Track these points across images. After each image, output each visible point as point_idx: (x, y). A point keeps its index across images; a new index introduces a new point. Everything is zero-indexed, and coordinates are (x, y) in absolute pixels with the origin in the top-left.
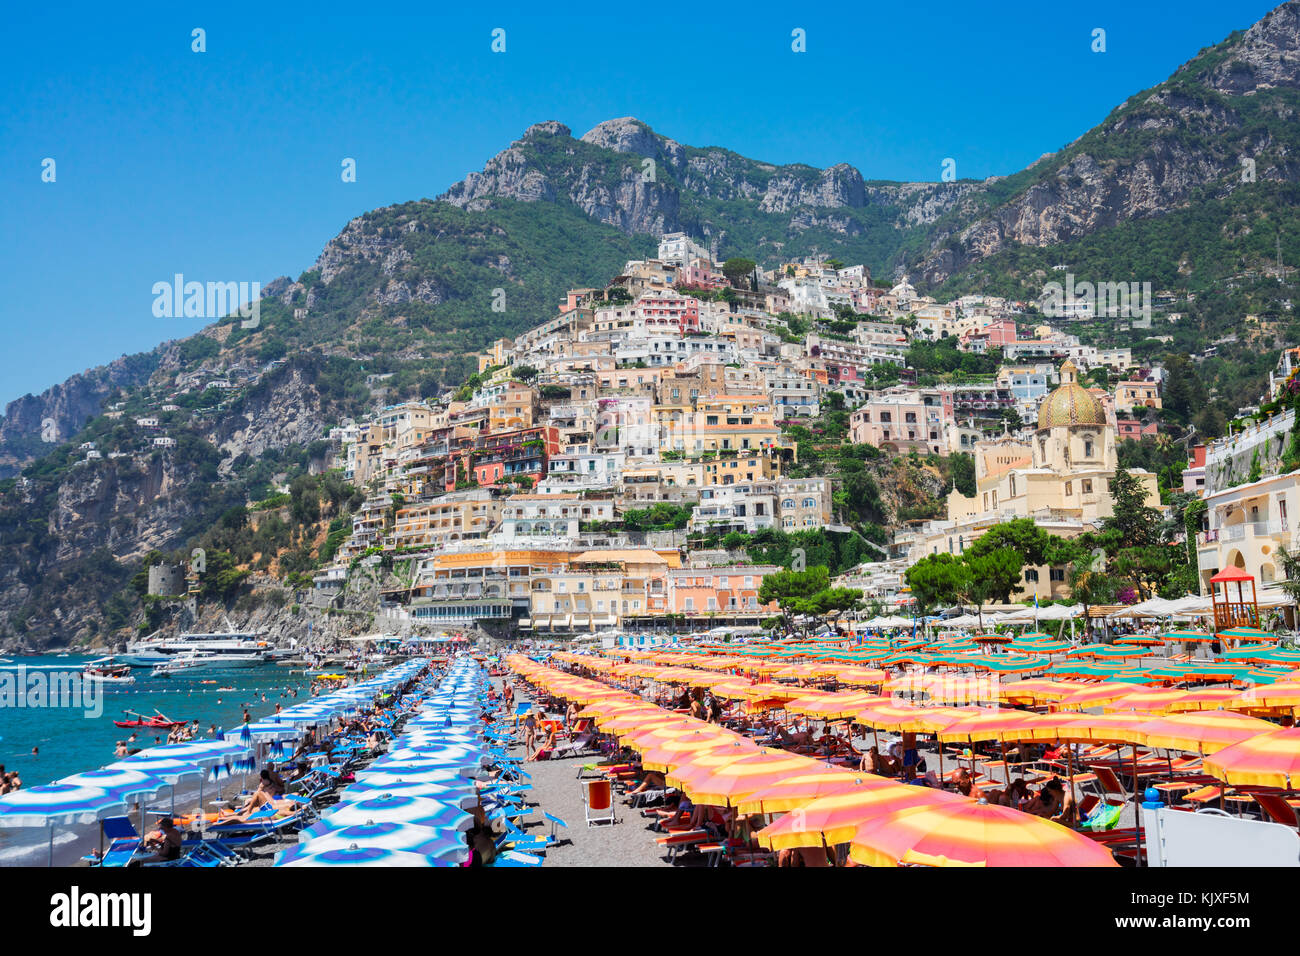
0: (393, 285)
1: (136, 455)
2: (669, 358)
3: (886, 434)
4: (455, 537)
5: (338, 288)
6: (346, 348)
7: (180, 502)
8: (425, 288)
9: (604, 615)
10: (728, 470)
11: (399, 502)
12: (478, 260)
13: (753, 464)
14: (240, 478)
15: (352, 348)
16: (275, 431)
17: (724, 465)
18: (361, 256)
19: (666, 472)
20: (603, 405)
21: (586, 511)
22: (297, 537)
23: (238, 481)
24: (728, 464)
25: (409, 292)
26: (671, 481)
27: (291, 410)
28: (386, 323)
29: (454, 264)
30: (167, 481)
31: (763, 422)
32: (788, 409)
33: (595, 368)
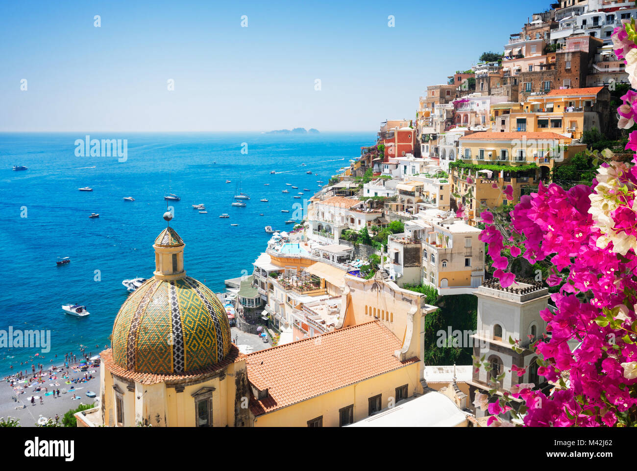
20: (457, 104)
26: (427, 196)
31: (573, 123)
33: (524, 53)
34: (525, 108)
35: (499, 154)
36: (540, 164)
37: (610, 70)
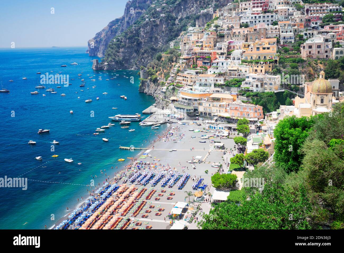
1: (156, 19)
2: (255, 22)
3: (310, 52)
4: (187, 85)
7: (167, 32)
9: (215, 113)
10: (256, 68)
11: (179, 71)
13: (262, 67)
14: (180, 24)
16: (188, 11)
17: (255, 66)
19: (240, 68)
20: (230, 43)
21: (217, 80)
22: (168, 67)
23: (180, 26)
24: (256, 67)
26: (241, 71)
27: (192, 4)
30: (164, 26)
31: (273, 48)
32: (285, 41)
33: (234, 26)
34: (255, 44)
36: (274, 59)
37: (269, 33)
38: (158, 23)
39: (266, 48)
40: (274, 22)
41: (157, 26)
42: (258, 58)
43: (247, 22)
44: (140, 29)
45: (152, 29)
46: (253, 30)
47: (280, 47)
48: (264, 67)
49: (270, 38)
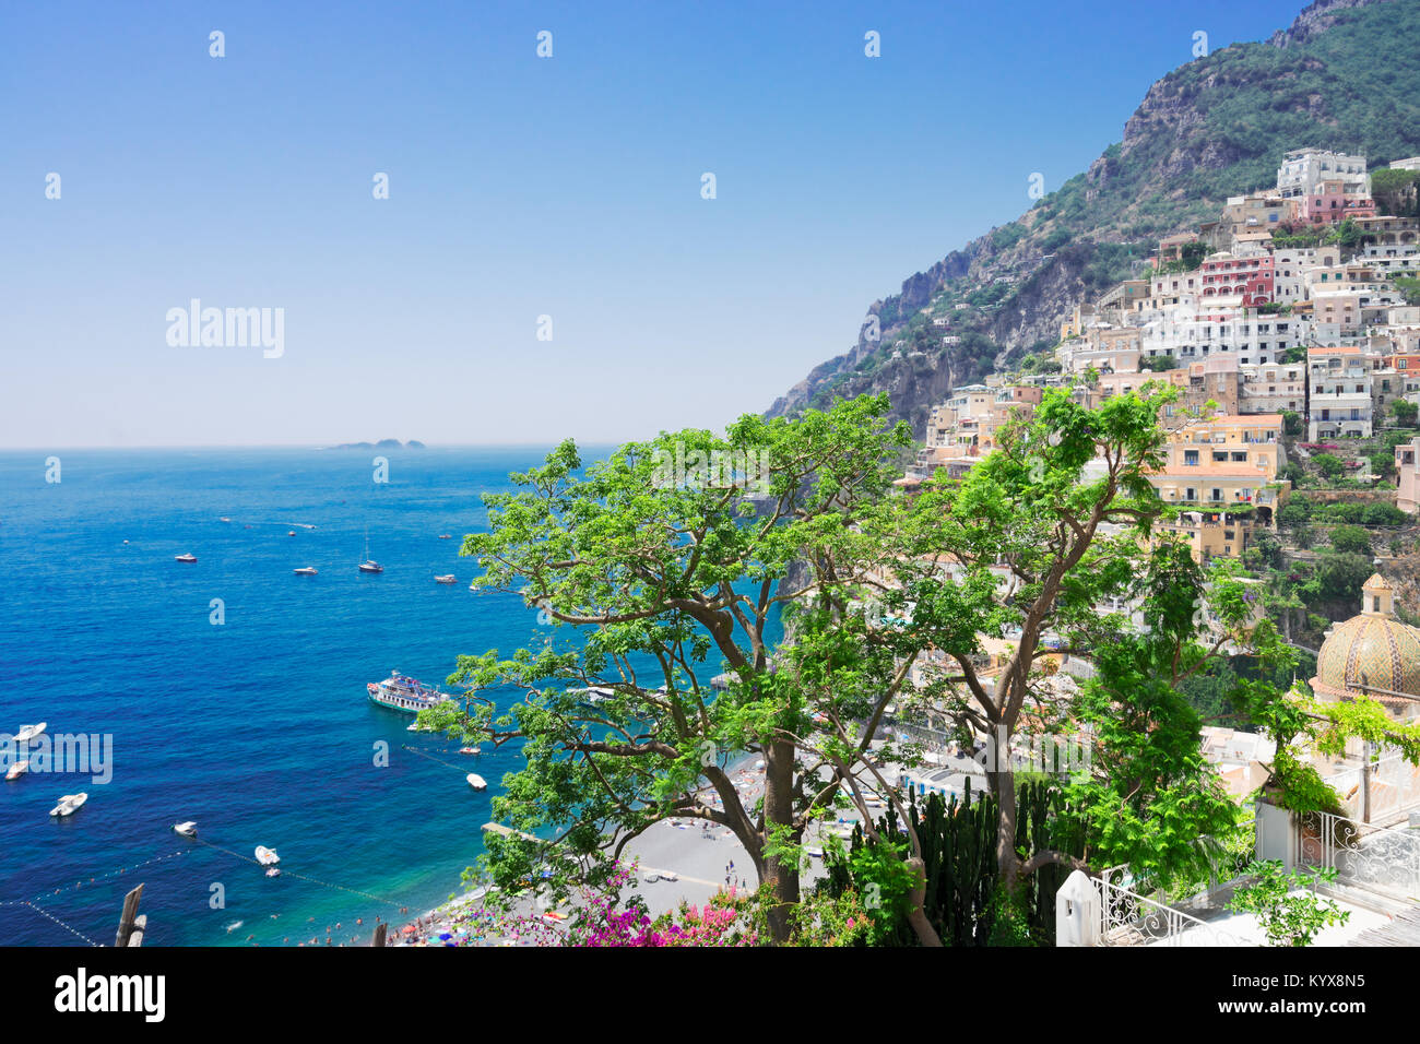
0: (1177, 155)
1: (929, 354)
2: (1206, 348)
5: (1130, 162)
6: (1118, 232)
8: (1210, 154)
12: (1283, 107)
15: (1124, 232)
16: (1045, 323)
18: (1160, 122)
25: (1193, 160)
27: (1059, 303)
28: (1167, 197)
29: (1252, 118)
30: (952, 376)
31: (1262, 457)
32: (1328, 426)
33: (1113, 366)
34: (1183, 437)
35: (1184, 493)
36: (1255, 505)
37: (1258, 393)
38: (933, 364)
39: (1230, 457)
40: (1289, 352)
41: (929, 377)
42: (1186, 494)
43: (1169, 351)
44: (870, 384)
45: (912, 384)
46: (1188, 382)
47: (1305, 454)
48: (1197, 535)
49: (1260, 412)
